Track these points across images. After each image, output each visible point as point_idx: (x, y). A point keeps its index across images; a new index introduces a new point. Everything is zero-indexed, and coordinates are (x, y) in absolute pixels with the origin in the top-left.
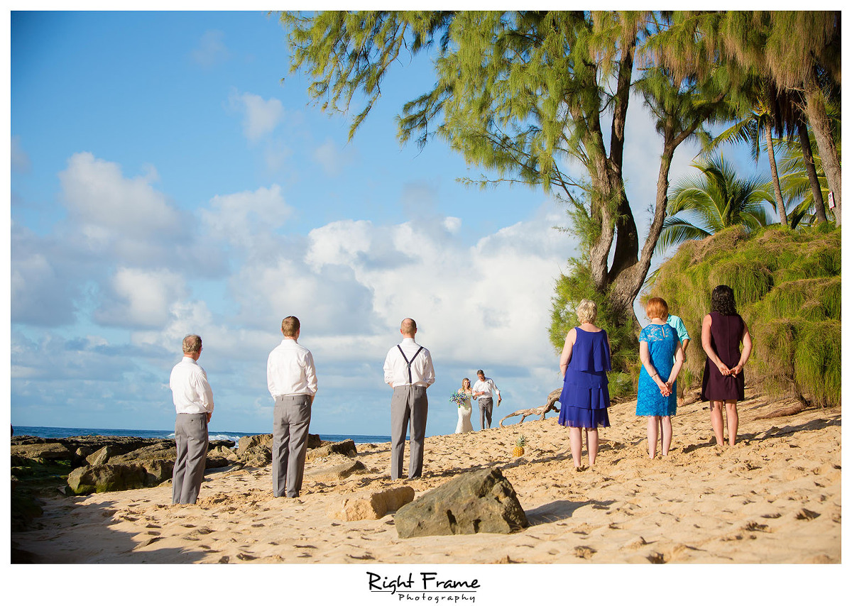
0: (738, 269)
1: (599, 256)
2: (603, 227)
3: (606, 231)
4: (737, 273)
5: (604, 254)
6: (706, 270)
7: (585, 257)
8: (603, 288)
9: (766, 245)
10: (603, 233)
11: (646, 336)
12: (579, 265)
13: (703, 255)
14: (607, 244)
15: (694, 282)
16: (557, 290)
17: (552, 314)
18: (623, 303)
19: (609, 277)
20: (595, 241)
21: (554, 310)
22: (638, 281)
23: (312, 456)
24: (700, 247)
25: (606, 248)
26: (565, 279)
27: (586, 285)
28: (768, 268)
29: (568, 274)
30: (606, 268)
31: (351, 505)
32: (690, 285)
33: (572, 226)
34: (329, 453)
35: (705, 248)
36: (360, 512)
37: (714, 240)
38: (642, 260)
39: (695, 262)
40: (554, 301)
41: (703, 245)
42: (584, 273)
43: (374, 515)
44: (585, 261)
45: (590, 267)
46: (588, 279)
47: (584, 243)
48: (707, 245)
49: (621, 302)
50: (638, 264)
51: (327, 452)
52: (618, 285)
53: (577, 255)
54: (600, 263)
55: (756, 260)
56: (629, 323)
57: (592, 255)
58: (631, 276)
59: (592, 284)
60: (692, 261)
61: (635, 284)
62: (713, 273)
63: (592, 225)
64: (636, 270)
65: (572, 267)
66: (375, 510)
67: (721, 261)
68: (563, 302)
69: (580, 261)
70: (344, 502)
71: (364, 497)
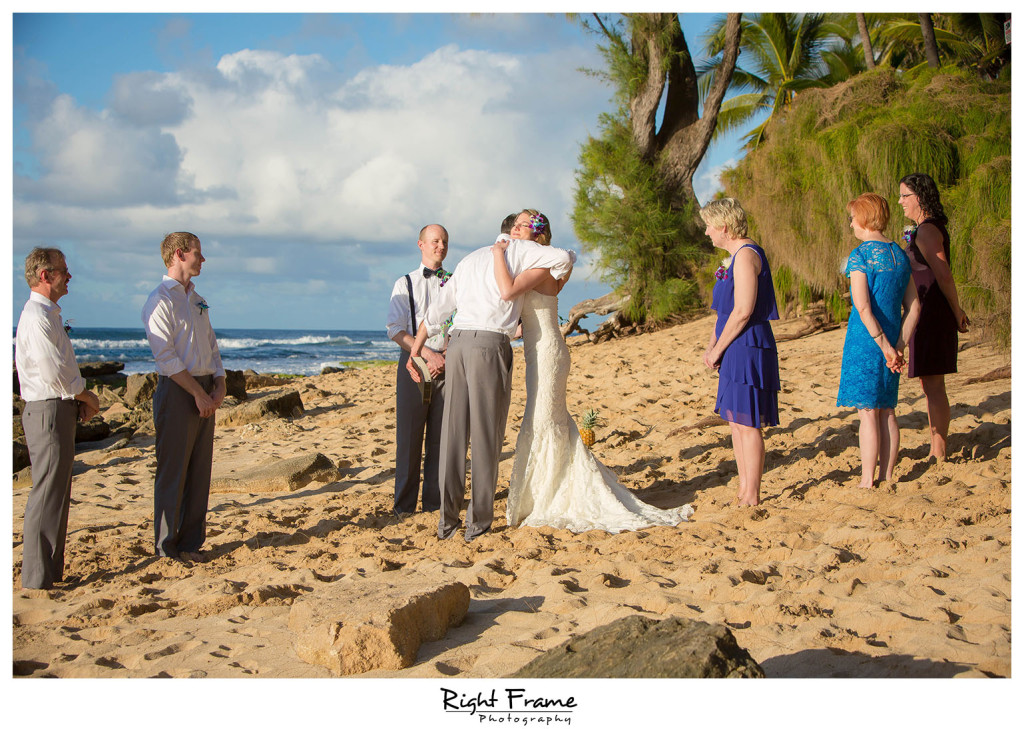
0: (905, 134)
1: (644, 111)
2: (651, 70)
3: (655, 74)
4: (904, 142)
5: (652, 107)
6: (851, 134)
7: (622, 113)
8: (650, 156)
9: (939, 98)
10: (651, 78)
11: (865, 262)
12: (616, 123)
13: (836, 111)
14: (655, 94)
15: (831, 154)
16: (583, 160)
17: (576, 193)
18: (679, 178)
19: (659, 141)
20: (640, 88)
21: (579, 189)
22: (699, 146)
23: (236, 417)
24: (831, 100)
25: (654, 99)
26: (595, 143)
27: (626, 152)
28: (950, 133)
29: (598, 136)
30: (654, 128)
31: (348, 637)
32: (824, 157)
33: (607, 68)
34: (263, 413)
35: (839, 101)
36: (368, 653)
37: (852, 88)
38: (704, 117)
39: (825, 123)
40: (579, 176)
41: (835, 96)
42: (623, 135)
43: (397, 660)
44: (623, 118)
45: (631, 127)
46: (628, 144)
47: (622, 91)
48: (841, 96)
49: (676, 177)
50: (698, 122)
51: (259, 411)
52: (672, 153)
53: (612, 110)
54: (645, 120)
55: (931, 120)
56: (689, 207)
57: (633, 108)
58: (689, 140)
59: (635, 151)
60: (820, 120)
61: (695, 152)
62: (864, 140)
63: (635, 66)
64: (696, 130)
65: (605, 126)
66: (399, 650)
67: (876, 121)
68: (591, 176)
69: (616, 118)
70: (333, 632)
71: (375, 619)
